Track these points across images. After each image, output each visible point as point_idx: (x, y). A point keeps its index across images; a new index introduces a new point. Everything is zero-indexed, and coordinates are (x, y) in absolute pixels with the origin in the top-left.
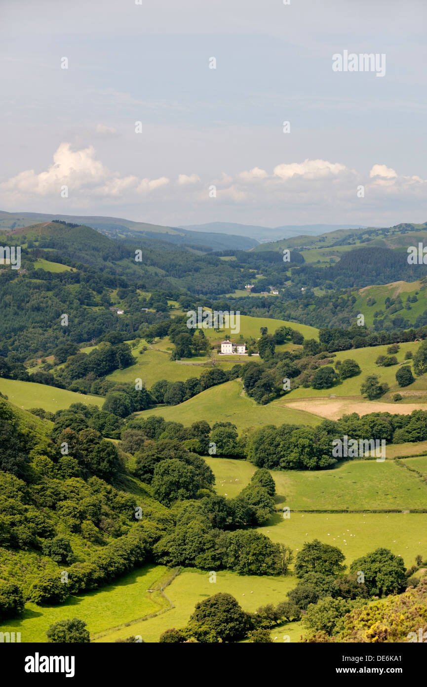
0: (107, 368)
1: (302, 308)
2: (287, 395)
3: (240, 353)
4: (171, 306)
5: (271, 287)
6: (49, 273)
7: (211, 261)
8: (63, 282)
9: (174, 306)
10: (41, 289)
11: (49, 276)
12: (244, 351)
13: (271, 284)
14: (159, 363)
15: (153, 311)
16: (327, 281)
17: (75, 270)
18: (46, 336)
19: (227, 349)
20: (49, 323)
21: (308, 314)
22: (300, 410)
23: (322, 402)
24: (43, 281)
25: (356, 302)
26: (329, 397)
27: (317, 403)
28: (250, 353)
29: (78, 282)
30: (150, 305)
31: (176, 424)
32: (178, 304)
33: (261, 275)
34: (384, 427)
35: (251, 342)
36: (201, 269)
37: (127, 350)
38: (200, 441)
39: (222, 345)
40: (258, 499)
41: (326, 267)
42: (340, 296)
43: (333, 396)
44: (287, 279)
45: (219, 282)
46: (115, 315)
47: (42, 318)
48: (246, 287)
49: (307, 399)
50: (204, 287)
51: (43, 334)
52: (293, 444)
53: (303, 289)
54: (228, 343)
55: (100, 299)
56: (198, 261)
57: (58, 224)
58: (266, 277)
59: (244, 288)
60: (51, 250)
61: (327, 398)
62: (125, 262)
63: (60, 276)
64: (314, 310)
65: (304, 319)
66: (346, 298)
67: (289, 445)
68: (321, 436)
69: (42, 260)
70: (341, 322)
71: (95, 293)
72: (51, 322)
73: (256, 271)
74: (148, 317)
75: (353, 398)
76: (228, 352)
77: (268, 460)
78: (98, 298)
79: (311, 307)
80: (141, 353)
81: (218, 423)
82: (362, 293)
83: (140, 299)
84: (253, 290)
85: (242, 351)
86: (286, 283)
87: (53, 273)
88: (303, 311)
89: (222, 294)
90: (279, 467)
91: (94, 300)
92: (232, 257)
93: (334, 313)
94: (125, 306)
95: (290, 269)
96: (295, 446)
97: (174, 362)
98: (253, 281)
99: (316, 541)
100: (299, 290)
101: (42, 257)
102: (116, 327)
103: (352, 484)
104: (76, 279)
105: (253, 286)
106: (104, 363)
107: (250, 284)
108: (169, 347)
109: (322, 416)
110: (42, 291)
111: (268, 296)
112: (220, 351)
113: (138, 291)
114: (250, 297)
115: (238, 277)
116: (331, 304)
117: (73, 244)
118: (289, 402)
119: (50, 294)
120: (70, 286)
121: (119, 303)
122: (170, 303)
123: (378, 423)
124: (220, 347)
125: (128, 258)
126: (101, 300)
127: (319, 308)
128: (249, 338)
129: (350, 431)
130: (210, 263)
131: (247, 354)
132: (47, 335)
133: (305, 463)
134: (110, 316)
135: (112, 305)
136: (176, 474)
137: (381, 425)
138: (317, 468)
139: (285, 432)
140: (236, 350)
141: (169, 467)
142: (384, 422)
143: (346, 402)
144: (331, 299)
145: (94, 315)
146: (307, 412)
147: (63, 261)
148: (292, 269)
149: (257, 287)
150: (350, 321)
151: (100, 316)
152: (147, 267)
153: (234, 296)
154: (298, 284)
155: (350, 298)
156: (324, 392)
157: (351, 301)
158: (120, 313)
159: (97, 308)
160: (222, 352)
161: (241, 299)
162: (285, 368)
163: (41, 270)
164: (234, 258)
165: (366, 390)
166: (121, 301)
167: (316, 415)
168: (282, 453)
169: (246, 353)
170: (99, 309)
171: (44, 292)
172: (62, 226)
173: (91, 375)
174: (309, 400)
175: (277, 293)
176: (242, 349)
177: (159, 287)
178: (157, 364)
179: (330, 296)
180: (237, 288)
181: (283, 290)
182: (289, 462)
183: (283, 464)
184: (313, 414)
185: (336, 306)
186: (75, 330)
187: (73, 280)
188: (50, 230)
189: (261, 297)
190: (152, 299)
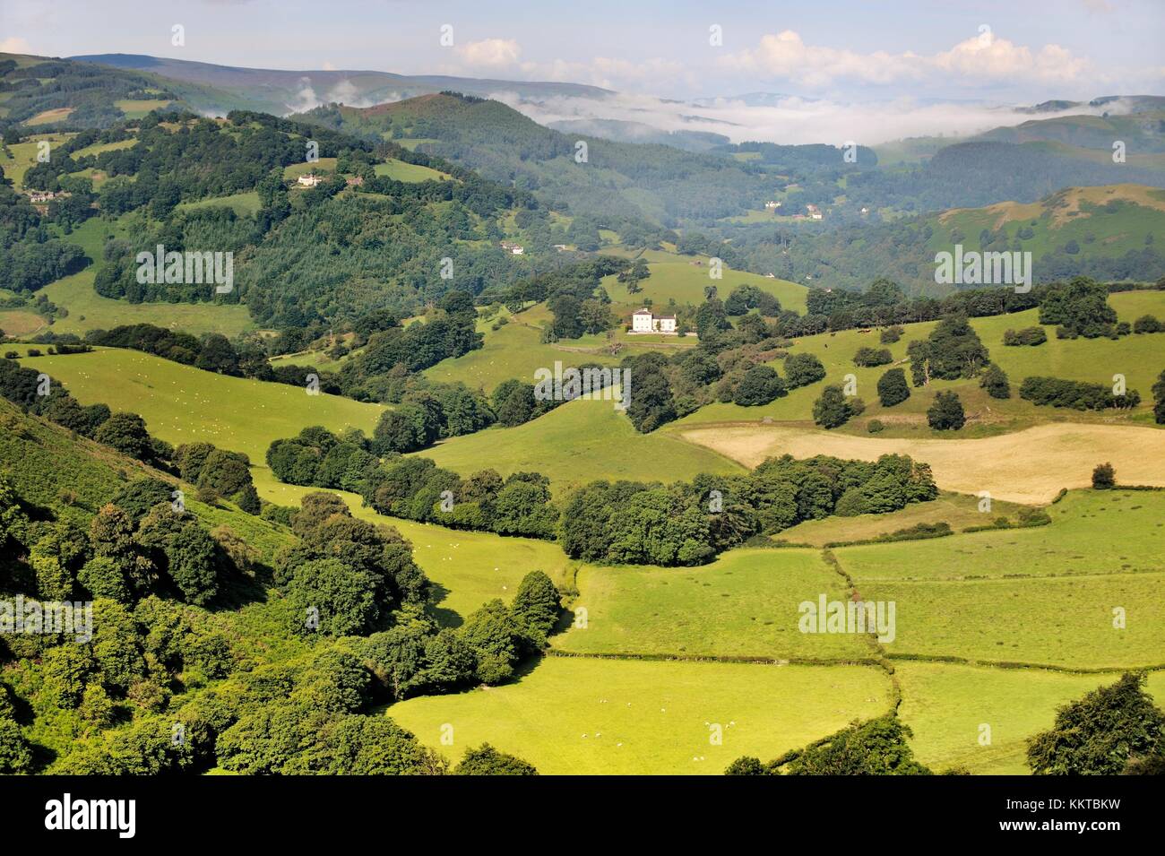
0: (430, 354)
1: (841, 244)
2: (690, 416)
3: (667, 332)
4: (606, 241)
5: (810, 207)
6: (399, 183)
7: (709, 160)
8: (423, 198)
9: (611, 241)
10: (383, 212)
11: (398, 189)
12: (674, 328)
13: (809, 200)
14: (522, 348)
15: (572, 248)
16: (906, 197)
17: (448, 177)
18: (384, 292)
19: (643, 323)
20: (391, 269)
21: (849, 256)
22: (700, 446)
23: (745, 431)
24: (389, 197)
25: (933, 236)
26: (761, 423)
27: (737, 431)
28: (682, 331)
29: (449, 198)
30: (569, 239)
31: (446, 473)
32: (618, 237)
33: (796, 185)
34: (821, 486)
35: (688, 312)
36: (690, 174)
37: (469, 324)
38: (481, 506)
39: (635, 317)
40: (487, 636)
41: (907, 172)
42: (907, 226)
43: (768, 420)
44: (839, 192)
45: (721, 197)
46: (506, 256)
47: (379, 261)
48: (767, 205)
49: (722, 425)
50: (694, 206)
51: (379, 288)
52: (632, 519)
53: (864, 210)
54: (645, 313)
55: (484, 228)
56: (687, 161)
57: (448, 97)
58: (802, 190)
59: (764, 207)
60: (431, 141)
61: (756, 424)
62: (559, 162)
63: (420, 190)
64: (861, 249)
65: (842, 265)
66: (916, 230)
67: (626, 519)
68: (686, 504)
69: (393, 160)
70: (902, 270)
71: (477, 217)
72: (396, 267)
73: (786, 178)
74: (560, 261)
75: (801, 425)
76: (645, 329)
77: (588, 547)
78: (480, 227)
79: (857, 244)
80: (495, 329)
81: (517, 473)
82: (944, 220)
83: (552, 230)
84: (779, 211)
85: (670, 327)
86: (836, 199)
87: (407, 184)
88: (842, 250)
89: (724, 217)
90: (606, 559)
91: (475, 229)
92: (754, 154)
93: (893, 254)
94: (527, 240)
95: (845, 176)
96: (635, 522)
97: (547, 345)
98: (779, 195)
99: (486, 745)
100: (857, 213)
101: (395, 155)
102: (507, 277)
103: (721, 597)
104: (447, 193)
105: (778, 204)
106: (426, 346)
107: (775, 202)
108: (544, 319)
109: (735, 459)
110: (384, 214)
111: (803, 222)
112: (630, 328)
113: (552, 214)
114: (771, 223)
115: (755, 189)
116: (890, 239)
117: (470, 132)
118: (690, 429)
119: (398, 218)
120: (434, 205)
121: (517, 235)
122: (604, 234)
123: (811, 478)
124: (631, 319)
125: (565, 155)
126: (487, 230)
127: (869, 246)
128: (685, 304)
129: (752, 492)
130: (707, 164)
131: (677, 334)
132: (386, 289)
133: (652, 554)
134: (497, 257)
135: (502, 237)
136: (328, 587)
137: (816, 481)
138: (674, 562)
139: (621, 496)
140: (659, 326)
141: (318, 572)
142: (822, 476)
143: (786, 432)
144: (892, 230)
145: (471, 256)
146: (712, 450)
147: (430, 163)
148: (849, 176)
149: (786, 205)
150: (918, 269)
151: (481, 257)
152: (597, 171)
153: (744, 220)
154: (857, 201)
155: (922, 230)
156: (754, 411)
157: (923, 235)
158: (518, 252)
159: (478, 244)
160: (635, 329)
161: (757, 225)
162: (697, 366)
163: (386, 178)
164: (757, 156)
165: (822, 412)
166: (521, 231)
167: (725, 457)
168: (612, 535)
169: (675, 331)
170: (481, 246)
171: (387, 216)
172: (456, 101)
173: (399, 367)
174: (724, 427)
175: (820, 217)
176: (669, 325)
177: (605, 205)
178: (517, 349)
179: (892, 225)
180: (749, 207)
181: (830, 211)
182: (625, 550)
183: (613, 555)
184: (720, 455)
185: (897, 243)
186: (436, 281)
187: (441, 195)
188: (434, 107)
189: (790, 223)
190: (573, 228)
